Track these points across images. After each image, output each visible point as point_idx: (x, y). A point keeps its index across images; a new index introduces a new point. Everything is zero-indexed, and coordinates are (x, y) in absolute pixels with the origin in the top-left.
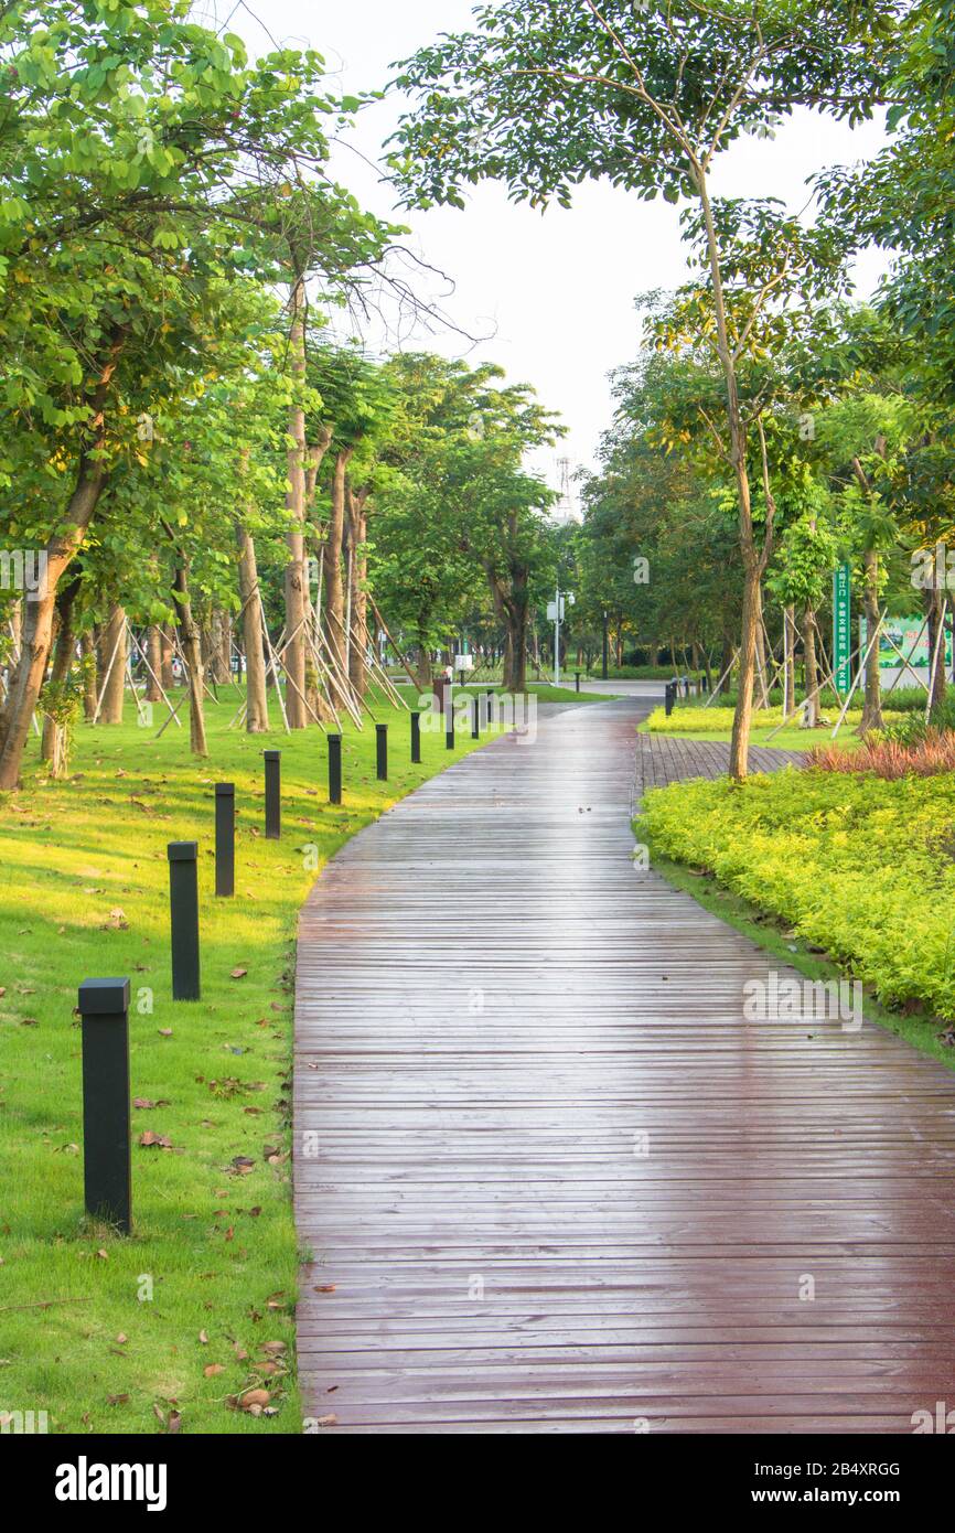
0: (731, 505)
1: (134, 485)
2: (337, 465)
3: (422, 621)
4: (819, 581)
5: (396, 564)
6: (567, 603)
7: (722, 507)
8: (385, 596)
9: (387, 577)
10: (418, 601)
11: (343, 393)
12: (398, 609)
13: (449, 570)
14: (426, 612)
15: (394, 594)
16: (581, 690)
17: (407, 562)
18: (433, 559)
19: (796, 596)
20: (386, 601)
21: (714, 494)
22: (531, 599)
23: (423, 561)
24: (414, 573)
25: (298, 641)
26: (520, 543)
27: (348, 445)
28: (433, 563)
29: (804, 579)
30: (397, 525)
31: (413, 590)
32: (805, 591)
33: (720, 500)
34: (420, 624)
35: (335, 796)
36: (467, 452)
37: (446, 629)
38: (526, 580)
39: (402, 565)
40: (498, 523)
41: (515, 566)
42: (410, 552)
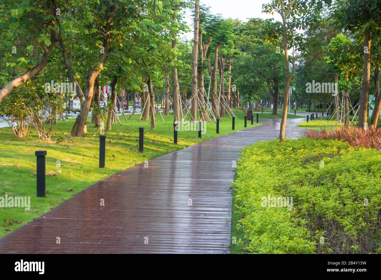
0: (330, 61)
1: (117, 52)
2: (216, 49)
3: (250, 94)
4: (350, 84)
5: (242, 78)
6: (292, 90)
7: (327, 62)
8: (239, 87)
9: (240, 81)
10: (248, 88)
11: (215, 28)
12: (243, 91)
13: (257, 80)
14: (251, 92)
15: (242, 87)
16: (296, 115)
17: (246, 78)
18: (253, 77)
19: (343, 88)
20: (240, 88)
21: (325, 58)
22: (279, 88)
23: (251, 77)
24: (247, 81)
25: (195, 98)
26: (277, 72)
27: (219, 44)
28: (253, 78)
29: (346, 83)
30: (241, 67)
31: (247, 86)
32: (346, 87)
33: (326, 60)
34: (249, 95)
35: (176, 141)
36: (262, 46)
37: (256, 96)
38: (278, 83)
39: (244, 78)
40: (270, 66)
41: (275, 79)
42: (246, 75)
